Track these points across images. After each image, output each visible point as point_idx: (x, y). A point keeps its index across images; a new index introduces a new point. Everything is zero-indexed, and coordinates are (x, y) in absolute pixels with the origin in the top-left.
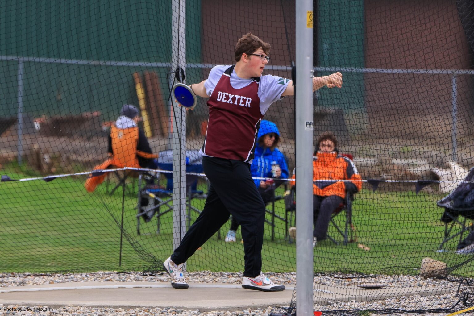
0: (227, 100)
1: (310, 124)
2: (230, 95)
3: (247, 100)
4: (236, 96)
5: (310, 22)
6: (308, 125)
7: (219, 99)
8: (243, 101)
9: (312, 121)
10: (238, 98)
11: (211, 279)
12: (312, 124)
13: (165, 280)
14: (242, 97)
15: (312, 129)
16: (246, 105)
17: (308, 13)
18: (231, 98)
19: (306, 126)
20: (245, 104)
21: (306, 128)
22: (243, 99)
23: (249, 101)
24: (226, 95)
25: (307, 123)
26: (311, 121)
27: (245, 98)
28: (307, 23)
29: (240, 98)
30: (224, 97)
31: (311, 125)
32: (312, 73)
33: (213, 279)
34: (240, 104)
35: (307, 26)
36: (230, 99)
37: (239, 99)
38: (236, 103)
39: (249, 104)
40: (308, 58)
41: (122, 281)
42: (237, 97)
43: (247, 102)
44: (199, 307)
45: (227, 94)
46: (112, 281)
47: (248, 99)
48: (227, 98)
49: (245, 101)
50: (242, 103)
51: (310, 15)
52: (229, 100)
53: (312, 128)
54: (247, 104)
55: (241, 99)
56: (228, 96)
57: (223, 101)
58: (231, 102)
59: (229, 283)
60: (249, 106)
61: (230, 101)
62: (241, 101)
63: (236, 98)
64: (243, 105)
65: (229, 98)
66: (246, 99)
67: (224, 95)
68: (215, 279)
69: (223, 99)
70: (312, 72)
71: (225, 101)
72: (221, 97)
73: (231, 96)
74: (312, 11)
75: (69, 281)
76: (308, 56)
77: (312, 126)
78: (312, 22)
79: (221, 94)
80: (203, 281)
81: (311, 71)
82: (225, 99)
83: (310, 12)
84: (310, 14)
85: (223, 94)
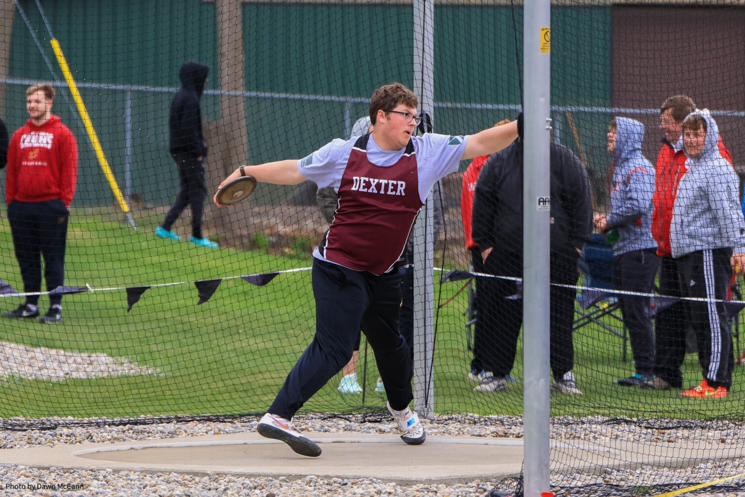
0: (369, 188)
1: (544, 202)
2: (372, 180)
3: (399, 186)
4: (381, 181)
5: (546, 44)
6: (541, 203)
7: (355, 187)
8: (392, 188)
9: (549, 197)
10: (385, 184)
11: (456, 429)
12: (548, 201)
13: (386, 431)
14: (391, 182)
15: (549, 210)
16: (398, 193)
17: (543, 30)
18: (373, 184)
19: (539, 204)
20: (396, 192)
21: (538, 207)
22: (393, 184)
23: (402, 185)
24: (365, 181)
25: (540, 199)
26: (547, 196)
27: (395, 182)
28: (541, 46)
29: (388, 183)
30: (363, 184)
31: (547, 203)
32: (549, 123)
33: (460, 429)
34: (389, 193)
35: (541, 50)
36: (373, 186)
37: (387, 185)
38: (382, 192)
39: (402, 191)
40: (542, 100)
41: (323, 431)
42: (383, 182)
43: (399, 188)
44: (399, 477)
45: (367, 179)
46: (308, 430)
47: (400, 183)
48: (368, 185)
49: (395, 187)
50: (392, 190)
51: (546, 33)
52: (371, 189)
53: (549, 208)
54: (398, 191)
55: (390, 185)
56: (369, 182)
57: (361, 190)
58: (375, 191)
59: (481, 436)
60: (403, 194)
61: (373, 189)
62: (391, 187)
63: (381, 184)
64: (394, 193)
65: (371, 185)
66: (397, 184)
67: (362, 181)
68: (462, 429)
69: (361, 187)
70: (549, 121)
71: (366, 190)
72: (359, 184)
73: (374, 182)
74: (549, 27)
75: (244, 430)
76: (543, 96)
77: (548, 205)
78: (549, 44)
79: (356, 180)
80: (444, 433)
81: (547, 119)
82: (364, 187)
83: (546, 29)
84: (546, 31)
85: (360, 180)
